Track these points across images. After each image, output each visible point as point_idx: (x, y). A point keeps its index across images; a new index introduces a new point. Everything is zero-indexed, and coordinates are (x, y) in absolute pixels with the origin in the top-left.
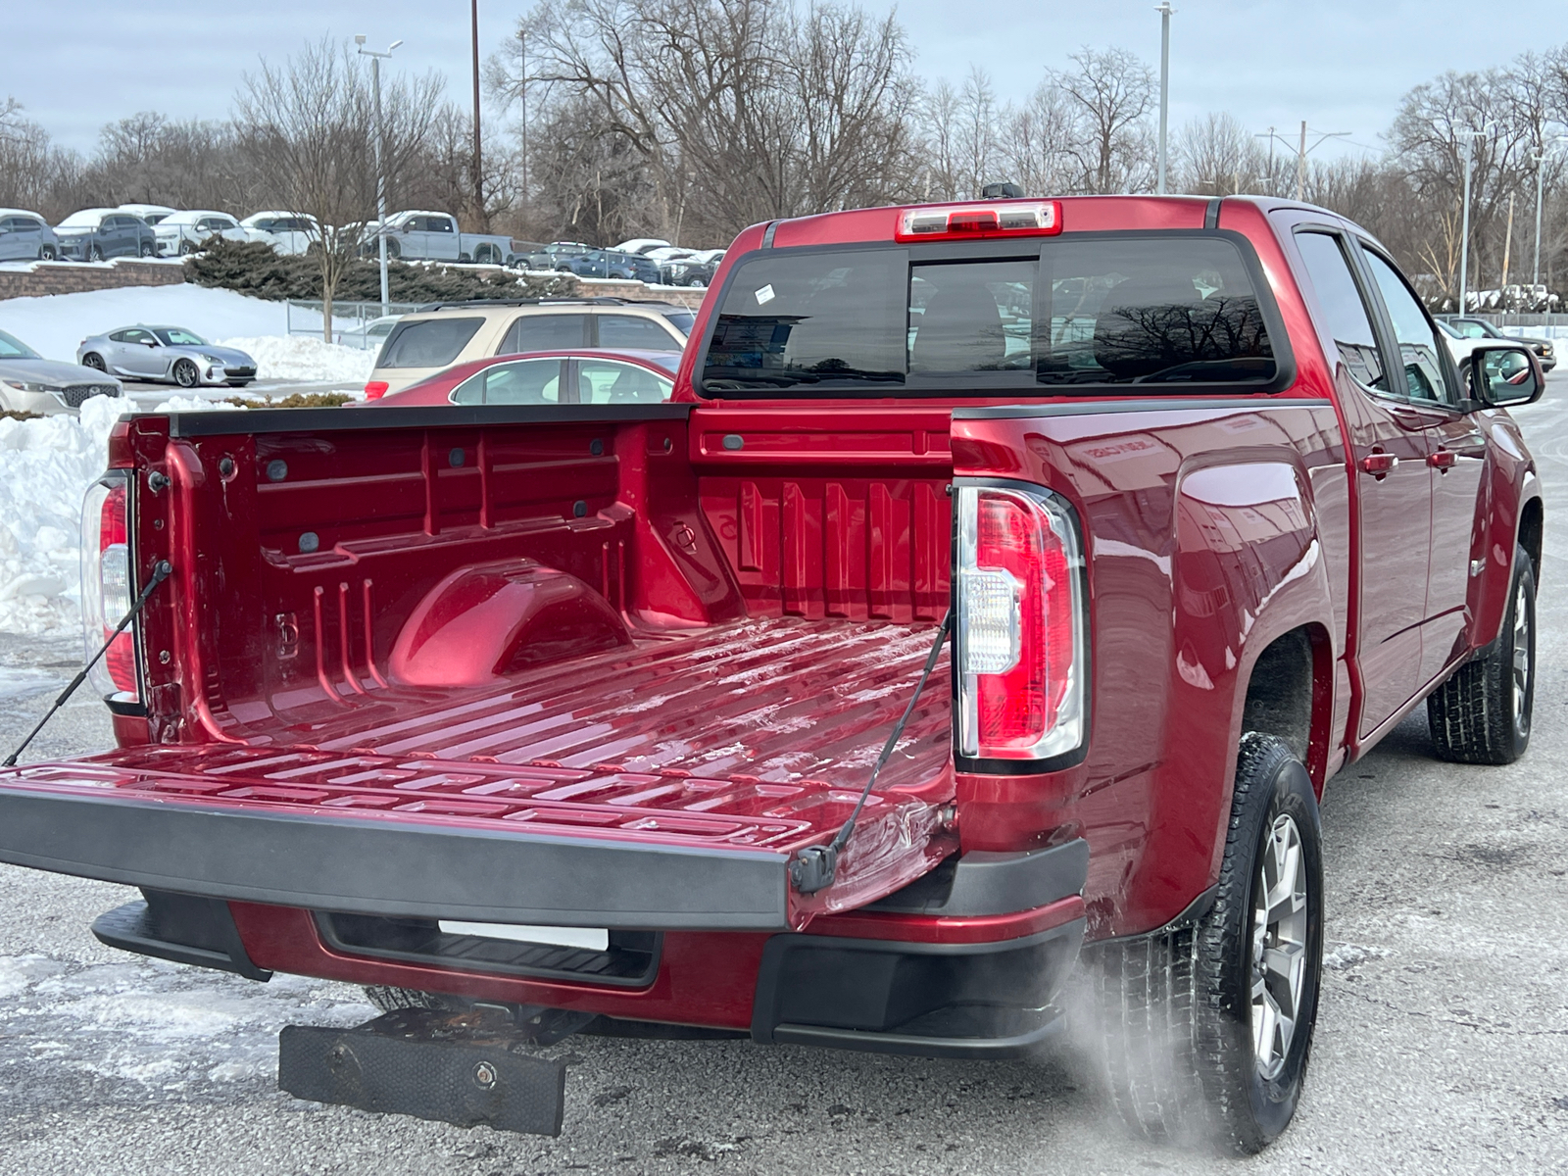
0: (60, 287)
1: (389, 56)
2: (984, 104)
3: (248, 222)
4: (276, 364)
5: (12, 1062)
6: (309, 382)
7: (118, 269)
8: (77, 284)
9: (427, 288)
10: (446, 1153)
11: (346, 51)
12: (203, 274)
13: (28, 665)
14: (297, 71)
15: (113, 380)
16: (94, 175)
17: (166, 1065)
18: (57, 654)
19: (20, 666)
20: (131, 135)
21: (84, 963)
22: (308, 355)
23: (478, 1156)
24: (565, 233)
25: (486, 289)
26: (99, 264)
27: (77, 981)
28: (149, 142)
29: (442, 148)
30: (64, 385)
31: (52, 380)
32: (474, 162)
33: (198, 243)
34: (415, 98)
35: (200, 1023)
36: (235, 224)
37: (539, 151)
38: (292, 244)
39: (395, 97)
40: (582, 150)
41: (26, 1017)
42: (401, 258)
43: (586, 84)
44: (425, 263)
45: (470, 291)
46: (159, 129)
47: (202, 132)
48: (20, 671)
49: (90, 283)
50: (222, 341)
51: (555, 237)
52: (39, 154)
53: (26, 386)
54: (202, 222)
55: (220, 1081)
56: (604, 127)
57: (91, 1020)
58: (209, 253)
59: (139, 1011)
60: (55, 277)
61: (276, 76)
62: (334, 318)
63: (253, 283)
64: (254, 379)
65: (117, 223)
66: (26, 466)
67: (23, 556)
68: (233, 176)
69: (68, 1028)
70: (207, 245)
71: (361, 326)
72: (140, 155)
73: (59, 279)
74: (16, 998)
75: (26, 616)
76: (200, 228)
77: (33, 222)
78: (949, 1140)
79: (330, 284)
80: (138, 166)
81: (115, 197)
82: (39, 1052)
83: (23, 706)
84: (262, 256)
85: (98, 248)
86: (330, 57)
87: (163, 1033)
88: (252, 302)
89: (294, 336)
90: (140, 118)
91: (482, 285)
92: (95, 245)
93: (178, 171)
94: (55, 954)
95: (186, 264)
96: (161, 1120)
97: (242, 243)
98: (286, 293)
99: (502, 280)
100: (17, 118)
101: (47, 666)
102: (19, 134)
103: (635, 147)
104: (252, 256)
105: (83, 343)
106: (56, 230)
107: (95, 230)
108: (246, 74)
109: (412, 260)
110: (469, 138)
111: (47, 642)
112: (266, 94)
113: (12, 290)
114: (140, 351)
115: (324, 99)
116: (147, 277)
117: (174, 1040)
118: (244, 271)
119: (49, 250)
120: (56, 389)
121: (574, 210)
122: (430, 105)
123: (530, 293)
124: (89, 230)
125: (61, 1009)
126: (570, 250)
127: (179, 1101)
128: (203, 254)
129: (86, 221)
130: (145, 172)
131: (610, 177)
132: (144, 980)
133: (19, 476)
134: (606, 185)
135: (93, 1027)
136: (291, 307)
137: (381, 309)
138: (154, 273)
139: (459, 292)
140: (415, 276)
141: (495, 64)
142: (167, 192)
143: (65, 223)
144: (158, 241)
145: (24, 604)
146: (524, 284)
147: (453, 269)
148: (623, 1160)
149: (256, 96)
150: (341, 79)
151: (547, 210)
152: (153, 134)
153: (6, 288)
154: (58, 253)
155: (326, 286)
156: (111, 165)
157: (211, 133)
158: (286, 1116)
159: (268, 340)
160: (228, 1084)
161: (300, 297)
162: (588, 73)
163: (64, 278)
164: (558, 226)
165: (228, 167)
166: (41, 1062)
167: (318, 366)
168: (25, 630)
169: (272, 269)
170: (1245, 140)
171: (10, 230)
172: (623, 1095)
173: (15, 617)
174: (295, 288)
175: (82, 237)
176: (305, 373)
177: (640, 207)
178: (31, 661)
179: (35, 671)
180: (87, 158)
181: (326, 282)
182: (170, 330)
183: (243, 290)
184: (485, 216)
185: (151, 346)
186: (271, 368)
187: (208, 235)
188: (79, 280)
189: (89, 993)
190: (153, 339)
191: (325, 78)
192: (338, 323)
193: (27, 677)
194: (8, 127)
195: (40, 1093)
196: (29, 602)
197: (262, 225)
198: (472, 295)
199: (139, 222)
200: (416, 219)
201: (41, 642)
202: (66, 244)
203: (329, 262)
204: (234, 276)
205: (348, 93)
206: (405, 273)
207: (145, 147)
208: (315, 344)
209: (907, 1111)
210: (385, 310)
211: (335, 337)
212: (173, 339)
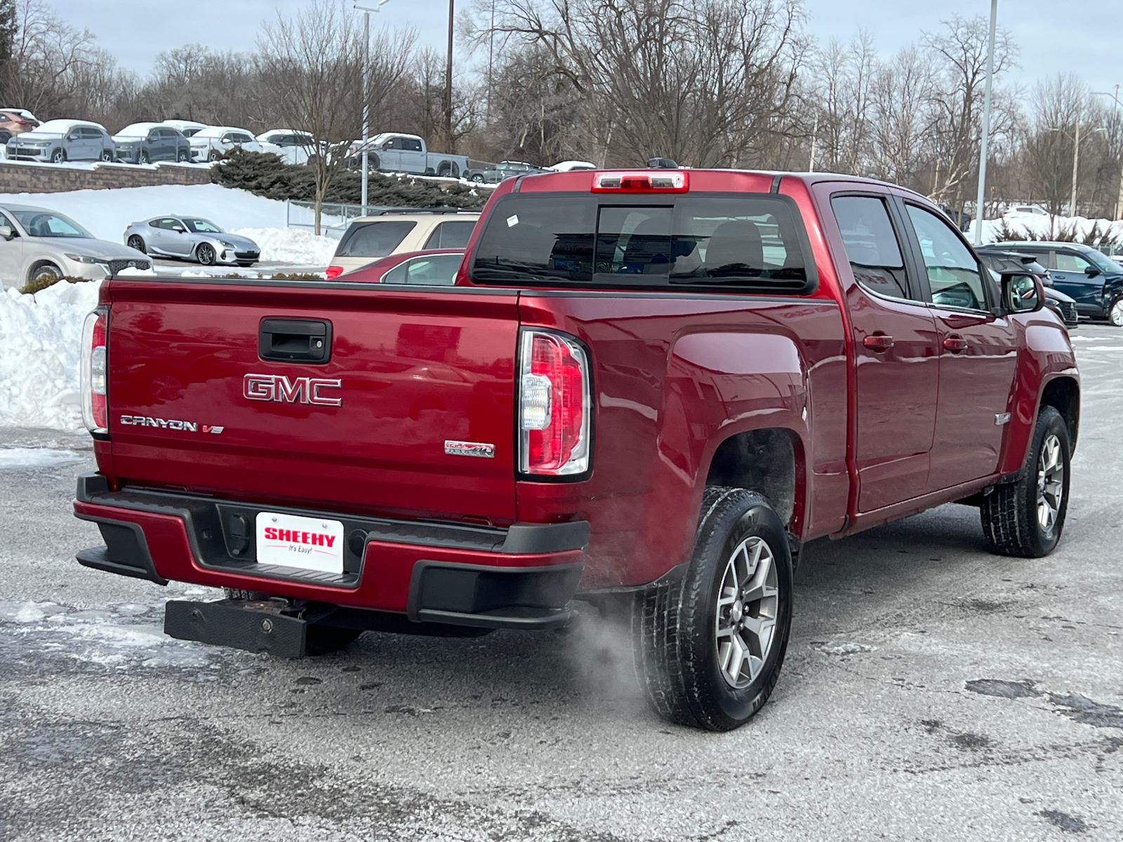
0: (114, 182)
1: (378, 11)
2: (866, 60)
3: (263, 138)
4: (276, 250)
5: (31, 651)
6: (300, 265)
7: (160, 171)
8: (128, 181)
9: (399, 195)
10: (268, 704)
11: (344, 6)
12: (224, 177)
13: (64, 449)
14: (305, 21)
15: (146, 257)
16: (148, 93)
17: (119, 657)
18: (84, 443)
19: (58, 449)
20: (180, 62)
21: (78, 608)
22: (301, 244)
23: (285, 706)
24: (514, 154)
25: (444, 197)
26: (145, 166)
27: (74, 617)
28: (193, 68)
29: (420, 81)
30: (109, 259)
31: (101, 255)
32: (446, 94)
33: (223, 152)
34: (394, 46)
35: (142, 640)
36: (253, 139)
37: (497, 88)
38: (295, 156)
39: (379, 46)
40: (531, 88)
41: (41, 632)
42: (380, 170)
43: (537, 35)
44: (398, 175)
45: (432, 198)
46: (202, 58)
47: (235, 62)
48: (58, 452)
49: (138, 181)
50: (236, 231)
51: (505, 157)
52: (107, 74)
53: (81, 259)
54: (227, 136)
55: (148, 667)
56: (550, 70)
57: (79, 635)
58: (230, 161)
59: (108, 632)
60: (111, 174)
61: (288, 25)
62: (322, 215)
63: (264, 186)
64: (258, 261)
65: (162, 135)
66: (74, 316)
67: (67, 377)
68: (257, 98)
69: (66, 639)
70: (230, 154)
71: (344, 223)
72: (186, 78)
73: (115, 177)
74: (37, 622)
75: (66, 419)
76: (225, 140)
77: (96, 131)
78: (555, 715)
79: (321, 190)
80: (183, 87)
81: (165, 111)
82: (47, 648)
83: (58, 472)
84: (271, 164)
85: (145, 153)
86: (331, 11)
87: (119, 643)
88: (263, 200)
89: (291, 229)
90: (188, 49)
91: (443, 193)
92: (143, 152)
93: (215, 92)
94: (62, 603)
95: (213, 168)
96: (112, 682)
97: (257, 153)
98: (289, 194)
99: (459, 190)
100: (91, 45)
101: (77, 449)
102: (91, 58)
103: (573, 86)
104: (264, 164)
105: (129, 227)
106: (113, 138)
107: (144, 139)
108: (265, 23)
109: (389, 172)
110: (442, 75)
111: (79, 436)
112: (280, 39)
113: (78, 183)
114: (172, 235)
115: (324, 43)
116: (182, 178)
117: (125, 647)
118: (257, 176)
119: (108, 153)
120: (103, 262)
121: (522, 135)
122: (407, 51)
123: (480, 202)
124: (139, 139)
125: (62, 629)
126: (516, 168)
127: (123, 674)
128: (226, 161)
129: (137, 132)
130: (189, 92)
131: (552, 110)
132: (113, 618)
133: (69, 322)
134: (549, 117)
135: (80, 638)
136: (291, 204)
137: (360, 209)
138: (188, 176)
139: (424, 198)
140: (390, 185)
141: (465, 16)
142: (205, 109)
143: (122, 133)
144: (192, 149)
145: (65, 410)
146: (475, 194)
147: (419, 180)
148: (366, 713)
149: (272, 39)
150: (339, 28)
151: (500, 135)
152: (197, 61)
153: (73, 182)
154: (115, 156)
155: (318, 191)
156: (162, 85)
157: (242, 62)
158: (182, 683)
159: (272, 231)
160: (153, 668)
161: (299, 198)
162: (540, 26)
163: (119, 176)
164: (508, 148)
165: (254, 91)
166: (48, 653)
167: (308, 253)
168: (64, 427)
169: (279, 175)
170: (1087, 95)
171: (79, 138)
172: (376, 686)
173: (58, 419)
174: (295, 191)
175: (134, 144)
176: (298, 258)
177: (574, 135)
178: (66, 446)
179: (68, 452)
180: (144, 79)
181: (318, 187)
182: (195, 220)
183: (255, 191)
184: (452, 139)
185: (180, 232)
186: (272, 253)
187: (231, 146)
188: (130, 178)
189: (79, 623)
190: (183, 226)
191: (326, 27)
192: (326, 219)
193: (62, 455)
194: (84, 53)
195: (45, 666)
196: (68, 409)
197: (273, 140)
198: (433, 201)
199: (178, 135)
200: (393, 139)
201: (75, 435)
202: (121, 149)
203: (321, 172)
204: (249, 180)
205: (343, 39)
206: (382, 182)
207: (190, 72)
208: (307, 236)
209: (538, 702)
210: (364, 211)
211: (323, 231)
212: (198, 227)
